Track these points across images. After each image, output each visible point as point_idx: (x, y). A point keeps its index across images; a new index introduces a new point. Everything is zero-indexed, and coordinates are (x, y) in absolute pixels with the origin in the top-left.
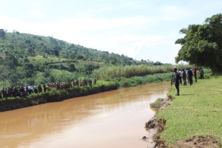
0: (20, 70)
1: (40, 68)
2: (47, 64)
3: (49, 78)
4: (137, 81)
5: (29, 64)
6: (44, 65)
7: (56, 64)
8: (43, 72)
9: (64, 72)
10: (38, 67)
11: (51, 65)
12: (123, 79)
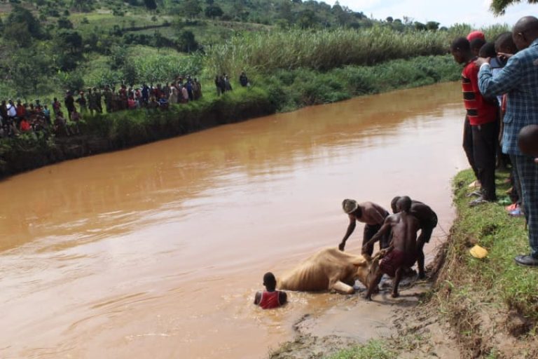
0: (46, 51)
1: (99, 43)
2: (119, 33)
3: (120, 73)
4: (352, 81)
5: (68, 34)
6: (111, 34)
7: (145, 33)
8: (108, 55)
9: (165, 54)
10: (93, 40)
11: (132, 35)
12: (303, 77)
